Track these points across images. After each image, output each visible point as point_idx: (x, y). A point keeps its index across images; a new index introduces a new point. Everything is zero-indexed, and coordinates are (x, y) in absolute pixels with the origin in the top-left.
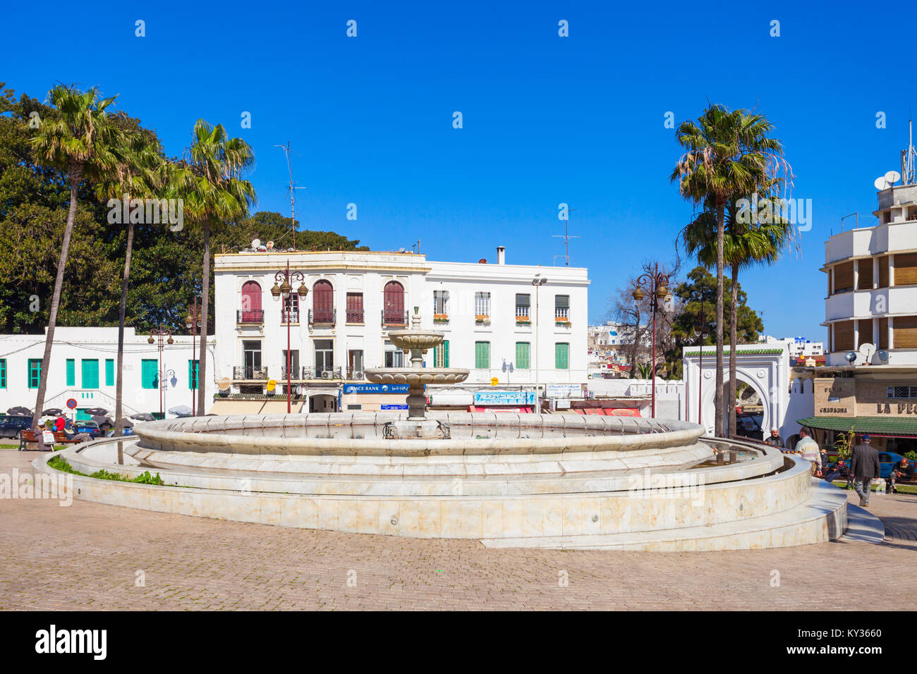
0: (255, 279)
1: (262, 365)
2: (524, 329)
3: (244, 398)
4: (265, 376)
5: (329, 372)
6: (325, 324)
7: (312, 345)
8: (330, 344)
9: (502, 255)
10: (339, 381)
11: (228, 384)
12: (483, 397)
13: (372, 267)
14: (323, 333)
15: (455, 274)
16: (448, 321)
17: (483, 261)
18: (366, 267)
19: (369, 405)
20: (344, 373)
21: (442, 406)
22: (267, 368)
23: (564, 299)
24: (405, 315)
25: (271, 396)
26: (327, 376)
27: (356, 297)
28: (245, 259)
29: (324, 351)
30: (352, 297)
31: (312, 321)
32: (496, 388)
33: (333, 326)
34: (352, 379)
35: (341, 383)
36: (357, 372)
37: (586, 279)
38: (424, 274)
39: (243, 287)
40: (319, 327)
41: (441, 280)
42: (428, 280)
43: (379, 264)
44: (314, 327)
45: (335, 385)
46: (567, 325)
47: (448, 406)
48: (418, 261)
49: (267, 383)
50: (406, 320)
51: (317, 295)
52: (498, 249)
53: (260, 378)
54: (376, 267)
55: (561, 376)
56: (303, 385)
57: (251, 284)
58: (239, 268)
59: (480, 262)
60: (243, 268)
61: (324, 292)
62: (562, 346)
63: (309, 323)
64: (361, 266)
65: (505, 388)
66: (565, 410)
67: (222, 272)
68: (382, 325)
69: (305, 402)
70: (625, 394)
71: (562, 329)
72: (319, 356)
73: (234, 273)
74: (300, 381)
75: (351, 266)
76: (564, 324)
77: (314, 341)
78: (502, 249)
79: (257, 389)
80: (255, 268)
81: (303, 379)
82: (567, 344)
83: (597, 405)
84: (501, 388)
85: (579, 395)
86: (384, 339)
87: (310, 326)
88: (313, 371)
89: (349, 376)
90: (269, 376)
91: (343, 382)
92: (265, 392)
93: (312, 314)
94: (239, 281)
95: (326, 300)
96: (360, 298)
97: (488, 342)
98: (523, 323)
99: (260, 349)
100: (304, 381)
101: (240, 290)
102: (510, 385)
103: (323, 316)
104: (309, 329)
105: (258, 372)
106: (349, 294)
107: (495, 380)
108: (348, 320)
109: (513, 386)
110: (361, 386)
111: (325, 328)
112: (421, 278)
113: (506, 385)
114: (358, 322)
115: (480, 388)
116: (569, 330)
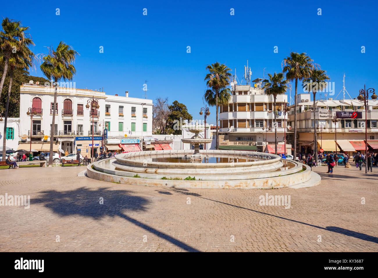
0: (39, 97)
1: (41, 130)
2: (134, 118)
3: (33, 143)
4: (43, 134)
5: (70, 133)
6: (69, 115)
7: (63, 123)
8: (70, 122)
9: (127, 94)
10: (74, 136)
11: (26, 137)
12: (124, 141)
13: (87, 95)
14: (68, 118)
15: (113, 99)
16: (110, 115)
17: (117, 95)
18: (85, 95)
19: (85, 144)
20: (76, 133)
21: (110, 144)
22: (43, 131)
23: (145, 109)
24: (98, 113)
25: (45, 141)
26: (69, 134)
27: (81, 106)
28: (35, 89)
29: (68, 125)
30: (79, 106)
31: (63, 114)
32: (127, 138)
33: (72, 116)
34: (78, 135)
35: (75, 137)
36: (81, 133)
37: (152, 103)
38: (105, 99)
39: (34, 99)
40: (66, 116)
41: (108, 101)
42: (106, 101)
43: (89, 95)
44: (64, 116)
45: (72, 137)
46: (147, 117)
47: (112, 144)
48: (103, 94)
49: (43, 137)
50: (98, 115)
51: (65, 104)
52: (126, 92)
53: (41, 135)
54: (89, 96)
55: (145, 134)
56: (59, 137)
57: (37, 98)
58: (32, 92)
59: (116, 95)
60: (34, 92)
61: (68, 103)
62: (145, 124)
63: (62, 115)
64: (83, 95)
65: (130, 138)
66: (149, 145)
67: (24, 93)
68: (90, 116)
69: (60, 144)
70: (165, 139)
71: (145, 119)
72: (65, 127)
73: (30, 94)
74: (58, 136)
75: (80, 95)
76: (146, 117)
77: (64, 121)
78: (127, 92)
79: (39, 139)
80: (40, 92)
81: (59, 135)
82: (146, 123)
83: (157, 143)
84: (129, 138)
85: (153, 140)
86: (90, 121)
87: (63, 116)
88: (63, 132)
89: (78, 134)
90: (44, 134)
91: (76, 136)
92: (42, 140)
93: (63, 111)
94: (31, 97)
95: (69, 106)
96: (82, 106)
97: (123, 123)
98: (134, 116)
99: (41, 123)
100: (60, 136)
101: (32, 100)
102: (131, 137)
103: (68, 112)
104: (62, 116)
105: (40, 132)
106: (78, 105)
107: (126, 135)
108: (78, 114)
109: (132, 137)
110: (82, 137)
111: (68, 116)
112: (104, 100)
113: (130, 137)
114: (81, 115)
115: (122, 138)
116: (147, 119)
